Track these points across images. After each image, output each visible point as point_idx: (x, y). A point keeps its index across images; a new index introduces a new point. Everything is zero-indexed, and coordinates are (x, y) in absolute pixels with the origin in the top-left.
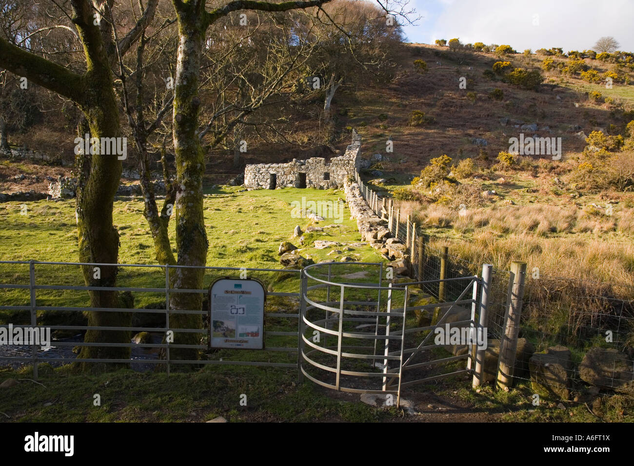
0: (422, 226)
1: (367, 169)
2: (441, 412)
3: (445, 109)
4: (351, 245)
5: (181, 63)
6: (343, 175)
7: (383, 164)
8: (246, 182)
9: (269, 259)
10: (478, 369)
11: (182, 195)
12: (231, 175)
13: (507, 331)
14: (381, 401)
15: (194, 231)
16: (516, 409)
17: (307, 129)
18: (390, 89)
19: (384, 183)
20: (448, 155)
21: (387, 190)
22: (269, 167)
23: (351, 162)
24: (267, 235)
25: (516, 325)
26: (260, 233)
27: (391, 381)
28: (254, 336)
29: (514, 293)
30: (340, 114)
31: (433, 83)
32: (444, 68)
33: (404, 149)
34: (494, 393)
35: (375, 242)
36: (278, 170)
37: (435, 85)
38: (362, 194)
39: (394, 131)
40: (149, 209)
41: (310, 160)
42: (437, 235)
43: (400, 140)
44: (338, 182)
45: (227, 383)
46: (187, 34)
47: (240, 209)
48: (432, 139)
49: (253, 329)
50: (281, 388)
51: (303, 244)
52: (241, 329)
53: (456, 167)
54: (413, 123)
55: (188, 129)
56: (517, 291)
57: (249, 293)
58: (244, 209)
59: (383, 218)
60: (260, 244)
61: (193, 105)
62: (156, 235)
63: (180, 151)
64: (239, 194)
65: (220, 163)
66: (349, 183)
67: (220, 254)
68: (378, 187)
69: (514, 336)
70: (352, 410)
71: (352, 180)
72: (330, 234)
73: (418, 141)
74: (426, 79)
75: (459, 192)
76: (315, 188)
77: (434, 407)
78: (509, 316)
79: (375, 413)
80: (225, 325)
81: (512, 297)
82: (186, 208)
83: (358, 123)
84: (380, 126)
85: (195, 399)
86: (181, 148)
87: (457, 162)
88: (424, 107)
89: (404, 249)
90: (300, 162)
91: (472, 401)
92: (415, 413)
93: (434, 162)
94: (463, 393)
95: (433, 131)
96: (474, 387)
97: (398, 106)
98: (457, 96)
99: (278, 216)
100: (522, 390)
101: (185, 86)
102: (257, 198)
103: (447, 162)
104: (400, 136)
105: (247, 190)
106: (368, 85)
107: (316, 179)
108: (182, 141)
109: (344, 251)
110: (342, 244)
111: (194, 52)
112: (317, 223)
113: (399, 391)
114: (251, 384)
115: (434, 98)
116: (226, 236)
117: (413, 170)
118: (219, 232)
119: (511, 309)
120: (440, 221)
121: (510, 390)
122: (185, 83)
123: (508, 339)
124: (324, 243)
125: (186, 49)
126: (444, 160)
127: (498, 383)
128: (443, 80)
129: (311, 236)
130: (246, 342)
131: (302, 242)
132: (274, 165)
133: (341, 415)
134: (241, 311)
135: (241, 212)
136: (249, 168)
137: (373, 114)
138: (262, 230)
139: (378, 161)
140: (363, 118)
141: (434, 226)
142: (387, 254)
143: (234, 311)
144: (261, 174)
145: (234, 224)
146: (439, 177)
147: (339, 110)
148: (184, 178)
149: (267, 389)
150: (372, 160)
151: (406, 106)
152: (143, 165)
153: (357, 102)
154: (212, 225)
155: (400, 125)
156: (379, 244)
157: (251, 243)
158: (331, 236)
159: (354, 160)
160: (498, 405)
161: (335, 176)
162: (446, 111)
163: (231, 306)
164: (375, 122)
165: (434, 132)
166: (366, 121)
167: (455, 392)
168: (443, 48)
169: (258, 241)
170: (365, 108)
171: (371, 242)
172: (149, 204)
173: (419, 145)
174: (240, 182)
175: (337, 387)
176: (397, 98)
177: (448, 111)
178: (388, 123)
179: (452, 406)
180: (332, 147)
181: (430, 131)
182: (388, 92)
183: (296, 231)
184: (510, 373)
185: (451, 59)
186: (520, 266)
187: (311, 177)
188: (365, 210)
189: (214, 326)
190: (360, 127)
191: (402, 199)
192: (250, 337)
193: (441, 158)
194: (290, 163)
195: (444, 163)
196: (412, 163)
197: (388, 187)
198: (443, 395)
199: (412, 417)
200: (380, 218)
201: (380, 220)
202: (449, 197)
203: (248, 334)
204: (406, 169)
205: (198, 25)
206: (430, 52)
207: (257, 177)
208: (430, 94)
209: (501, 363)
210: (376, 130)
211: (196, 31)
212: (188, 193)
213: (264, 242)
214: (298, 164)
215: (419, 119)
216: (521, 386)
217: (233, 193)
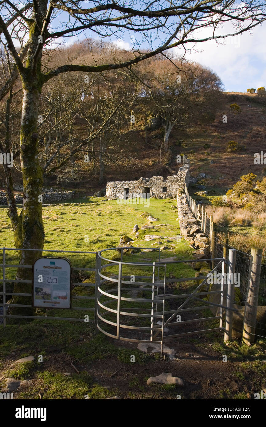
0: (229, 225)
1: (194, 184)
2: (194, 359)
3: (254, 139)
4: (171, 238)
5: (24, 109)
6: (177, 189)
7: (206, 180)
8: (107, 194)
9: (112, 248)
10: (227, 328)
11: (26, 200)
12: (97, 189)
13: (248, 299)
14: (150, 349)
15: (34, 226)
16: (252, 359)
17: (151, 156)
18: (213, 126)
19: (206, 194)
20: (254, 173)
21: (208, 199)
22: (124, 183)
23: (182, 179)
24: (115, 232)
25: (255, 295)
26: (110, 230)
27: (157, 334)
28: (64, 299)
29: (253, 271)
30: (175, 145)
31: (244, 120)
32: (253, 110)
33: (222, 169)
34: (239, 347)
35: (188, 236)
36: (130, 185)
37: (246, 122)
38: (188, 202)
39: (215, 157)
40: (11, 211)
41: (153, 178)
42: (240, 232)
43: (219, 163)
44: (173, 194)
45: (44, 332)
46: (28, 89)
47: (100, 213)
48: (243, 162)
49: (63, 294)
50: (81, 337)
51: (138, 238)
52: (55, 294)
53: (260, 182)
54: (229, 150)
55: (30, 155)
56: (255, 270)
57: (60, 268)
58: (103, 213)
59: (198, 219)
60: (108, 237)
61: (33, 138)
62: (15, 229)
63: (25, 170)
64: (102, 202)
65: (89, 181)
66: (180, 195)
67: (78, 244)
68: (202, 197)
69: (254, 303)
70: (126, 354)
71: (182, 192)
72: (158, 230)
73: (232, 163)
74: (239, 118)
75: (260, 200)
76: (156, 198)
77: (190, 355)
78: (250, 288)
79: (143, 357)
80: (44, 291)
81: (252, 274)
82: (29, 209)
83: (189, 151)
84: (204, 153)
85: (18, 343)
86: (25, 168)
87: (262, 178)
88: (237, 138)
89: (206, 241)
90: (146, 180)
91: (221, 352)
92: (174, 359)
93: (243, 179)
94: (216, 346)
95: (244, 156)
96: (225, 341)
97: (218, 138)
98: (262, 129)
99: (126, 218)
100: (261, 345)
101: (27, 125)
102: (114, 206)
103: (253, 178)
104: (219, 160)
105: (108, 200)
106: (196, 124)
107: (157, 192)
108: (26, 163)
109: (164, 243)
110: (164, 237)
111: (33, 101)
112: (152, 223)
113: (162, 342)
114: (61, 334)
115: (245, 132)
116: (86, 232)
117: (228, 185)
118: (81, 229)
119: (251, 282)
120: (244, 221)
121: (252, 345)
122: (27, 123)
123: (249, 305)
124: (151, 237)
125: (27, 100)
126: (250, 177)
127: (243, 339)
128: (252, 118)
129: (144, 232)
130: (58, 303)
131: (137, 236)
132: (127, 182)
133: (118, 357)
134: (54, 281)
135: (100, 215)
136: (109, 185)
137: (199, 144)
138: (111, 228)
139: (202, 178)
140: (192, 147)
141: (239, 225)
142: (194, 244)
143: (50, 281)
144: (118, 188)
145: (93, 223)
146: (247, 189)
147: (174, 142)
148: (27, 189)
149: (71, 337)
150: (198, 177)
151: (224, 138)
152: (8, 180)
153: (188, 136)
154: (78, 224)
155: (220, 152)
156: (190, 237)
157: (102, 237)
158: (159, 232)
159: (184, 178)
160: (240, 356)
161: (171, 190)
162: (254, 141)
163: (48, 277)
164: (201, 150)
165: (246, 157)
166: (195, 150)
167: (210, 345)
168: (253, 94)
169: (107, 235)
170: (194, 140)
171: (185, 237)
172: (11, 208)
173: (233, 166)
174: (103, 194)
175: (117, 337)
176: (218, 132)
177: (255, 141)
178: (210, 151)
179: (205, 355)
180: (170, 169)
181: (242, 156)
182: (211, 128)
183: (135, 229)
184: (252, 332)
185: (258, 103)
186: (256, 251)
187: (153, 190)
188: (187, 213)
189: (36, 291)
190: (190, 154)
191: (218, 205)
192: (61, 300)
193: (248, 175)
194: (138, 180)
195: (250, 179)
196: (227, 179)
197: (209, 197)
198: (200, 346)
199: (171, 361)
200: (196, 219)
201: (196, 220)
202: (253, 204)
203: (59, 297)
204: (223, 184)
205: (35, 82)
206: (243, 98)
207: (115, 190)
208: (243, 128)
209: (245, 324)
210: (202, 156)
211: (33, 87)
212: (30, 199)
213: (112, 236)
214: (144, 181)
215: (233, 147)
216: (261, 342)
217: (98, 202)
